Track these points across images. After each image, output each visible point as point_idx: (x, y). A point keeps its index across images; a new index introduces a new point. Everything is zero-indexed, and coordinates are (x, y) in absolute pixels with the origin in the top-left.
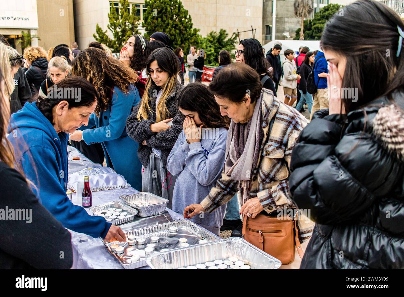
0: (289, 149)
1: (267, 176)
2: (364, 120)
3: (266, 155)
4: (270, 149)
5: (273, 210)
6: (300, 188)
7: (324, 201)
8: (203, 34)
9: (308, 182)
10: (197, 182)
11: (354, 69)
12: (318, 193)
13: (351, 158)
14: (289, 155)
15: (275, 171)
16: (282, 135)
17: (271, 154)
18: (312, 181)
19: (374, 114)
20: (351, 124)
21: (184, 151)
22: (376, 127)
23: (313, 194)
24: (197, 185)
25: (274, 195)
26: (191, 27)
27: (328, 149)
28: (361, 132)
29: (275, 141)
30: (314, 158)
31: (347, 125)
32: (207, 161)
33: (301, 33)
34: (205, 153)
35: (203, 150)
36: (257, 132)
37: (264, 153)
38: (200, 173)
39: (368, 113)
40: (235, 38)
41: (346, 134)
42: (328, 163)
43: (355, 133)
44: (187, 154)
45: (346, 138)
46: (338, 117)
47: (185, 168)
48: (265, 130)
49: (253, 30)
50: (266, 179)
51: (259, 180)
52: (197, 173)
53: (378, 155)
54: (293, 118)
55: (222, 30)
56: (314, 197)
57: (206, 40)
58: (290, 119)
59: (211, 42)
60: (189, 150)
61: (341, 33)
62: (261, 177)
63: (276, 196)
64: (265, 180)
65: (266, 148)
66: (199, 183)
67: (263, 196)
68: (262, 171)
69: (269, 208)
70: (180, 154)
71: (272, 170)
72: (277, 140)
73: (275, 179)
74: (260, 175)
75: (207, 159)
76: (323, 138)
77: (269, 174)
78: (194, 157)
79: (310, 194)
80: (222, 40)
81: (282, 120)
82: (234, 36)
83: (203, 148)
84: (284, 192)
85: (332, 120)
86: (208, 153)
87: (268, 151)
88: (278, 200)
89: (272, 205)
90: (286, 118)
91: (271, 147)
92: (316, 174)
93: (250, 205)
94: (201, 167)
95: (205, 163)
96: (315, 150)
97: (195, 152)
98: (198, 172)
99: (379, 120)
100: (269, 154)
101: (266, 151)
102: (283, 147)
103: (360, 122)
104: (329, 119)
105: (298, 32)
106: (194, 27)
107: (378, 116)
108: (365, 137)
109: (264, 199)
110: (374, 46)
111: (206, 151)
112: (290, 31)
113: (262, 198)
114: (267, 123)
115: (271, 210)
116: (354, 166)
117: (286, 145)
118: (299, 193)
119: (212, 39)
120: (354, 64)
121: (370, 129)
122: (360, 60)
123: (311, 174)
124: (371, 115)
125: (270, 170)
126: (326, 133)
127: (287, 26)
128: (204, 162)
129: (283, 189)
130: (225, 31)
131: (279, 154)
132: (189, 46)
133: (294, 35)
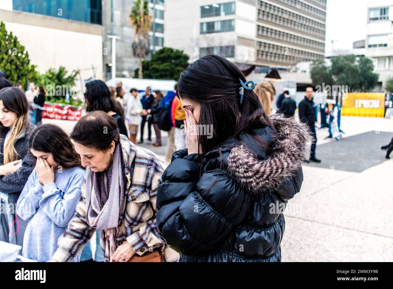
0: (154, 191)
1: (134, 220)
2: (220, 158)
3: (133, 200)
4: (135, 194)
5: (145, 251)
6: (168, 224)
7: (190, 233)
8: (42, 70)
9: (175, 218)
10: (53, 224)
11: (208, 115)
12: (184, 226)
13: (211, 193)
14: (154, 196)
15: (141, 212)
16: (145, 179)
17: (137, 199)
18: (178, 216)
19: (227, 153)
20: (209, 162)
21: (37, 194)
22: (230, 164)
23: (180, 229)
24: (53, 226)
25: (144, 238)
26: (28, 63)
27: (190, 186)
28: (217, 169)
29: (139, 185)
30: (178, 195)
31: (205, 164)
32: (64, 202)
33: (140, 73)
34: (61, 194)
35: (59, 190)
36: (120, 179)
37: (130, 198)
38: (56, 215)
39: (223, 152)
40: (75, 75)
41: (205, 172)
42: (191, 198)
43: (213, 171)
44: (41, 196)
45: (206, 175)
46: (196, 157)
47: (38, 211)
48: (128, 176)
49: (93, 68)
50: (134, 222)
51: (126, 224)
52: (53, 214)
53: (233, 189)
54: (152, 161)
55: (61, 67)
56: (181, 231)
57: (44, 77)
58: (150, 163)
59: (50, 78)
60: (43, 193)
61: (195, 83)
62: (128, 222)
63: (147, 239)
64: (133, 224)
65: (131, 194)
66: (56, 225)
67: (134, 241)
68: (129, 216)
69: (141, 251)
70: (33, 197)
71: (138, 214)
72: (142, 184)
73: (142, 220)
74: (127, 220)
75: (63, 200)
76: (184, 176)
77: (136, 217)
78: (50, 199)
79: (177, 229)
80: (62, 77)
81: (143, 164)
82: (74, 73)
83: (58, 188)
84: (154, 233)
85: (191, 160)
86: (64, 193)
87: (134, 196)
88: (149, 242)
89: (144, 248)
90: (146, 162)
91: (137, 191)
92: (182, 210)
93: (122, 252)
94: (58, 208)
95: (62, 203)
96: (179, 188)
97: (51, 194)
98: (55, 213)
99: (232, 158)
100: (135, 199)
101: (132, 197)
102: (147, 190)
103: (217, 160)
104: (188, 159)
105: (137, 71)
106: (31, 63)
107: (231, 155)
108: (221, 173)
109: (136, 243)
110: (222, 95)
111: (61, 191)
112: (130, 70)
113: (134, 243)
114: (129, 169)
115: (143, 252)
116: (214, 200)
117: (150, 187)
118: (168, 229)
119: (51, 76)
120: (207, 110)
121: (225, 166)
122: (212, 107)
123: (178, 209)
124: (225, 154)
125: (137, 213)
126: (187, 171)
127: (126, 65)
128: (60, 202)
129: (152, 230)
130: (64, 68)
131: (145, 198)
132: (26, 82)
133: (133, 74)
